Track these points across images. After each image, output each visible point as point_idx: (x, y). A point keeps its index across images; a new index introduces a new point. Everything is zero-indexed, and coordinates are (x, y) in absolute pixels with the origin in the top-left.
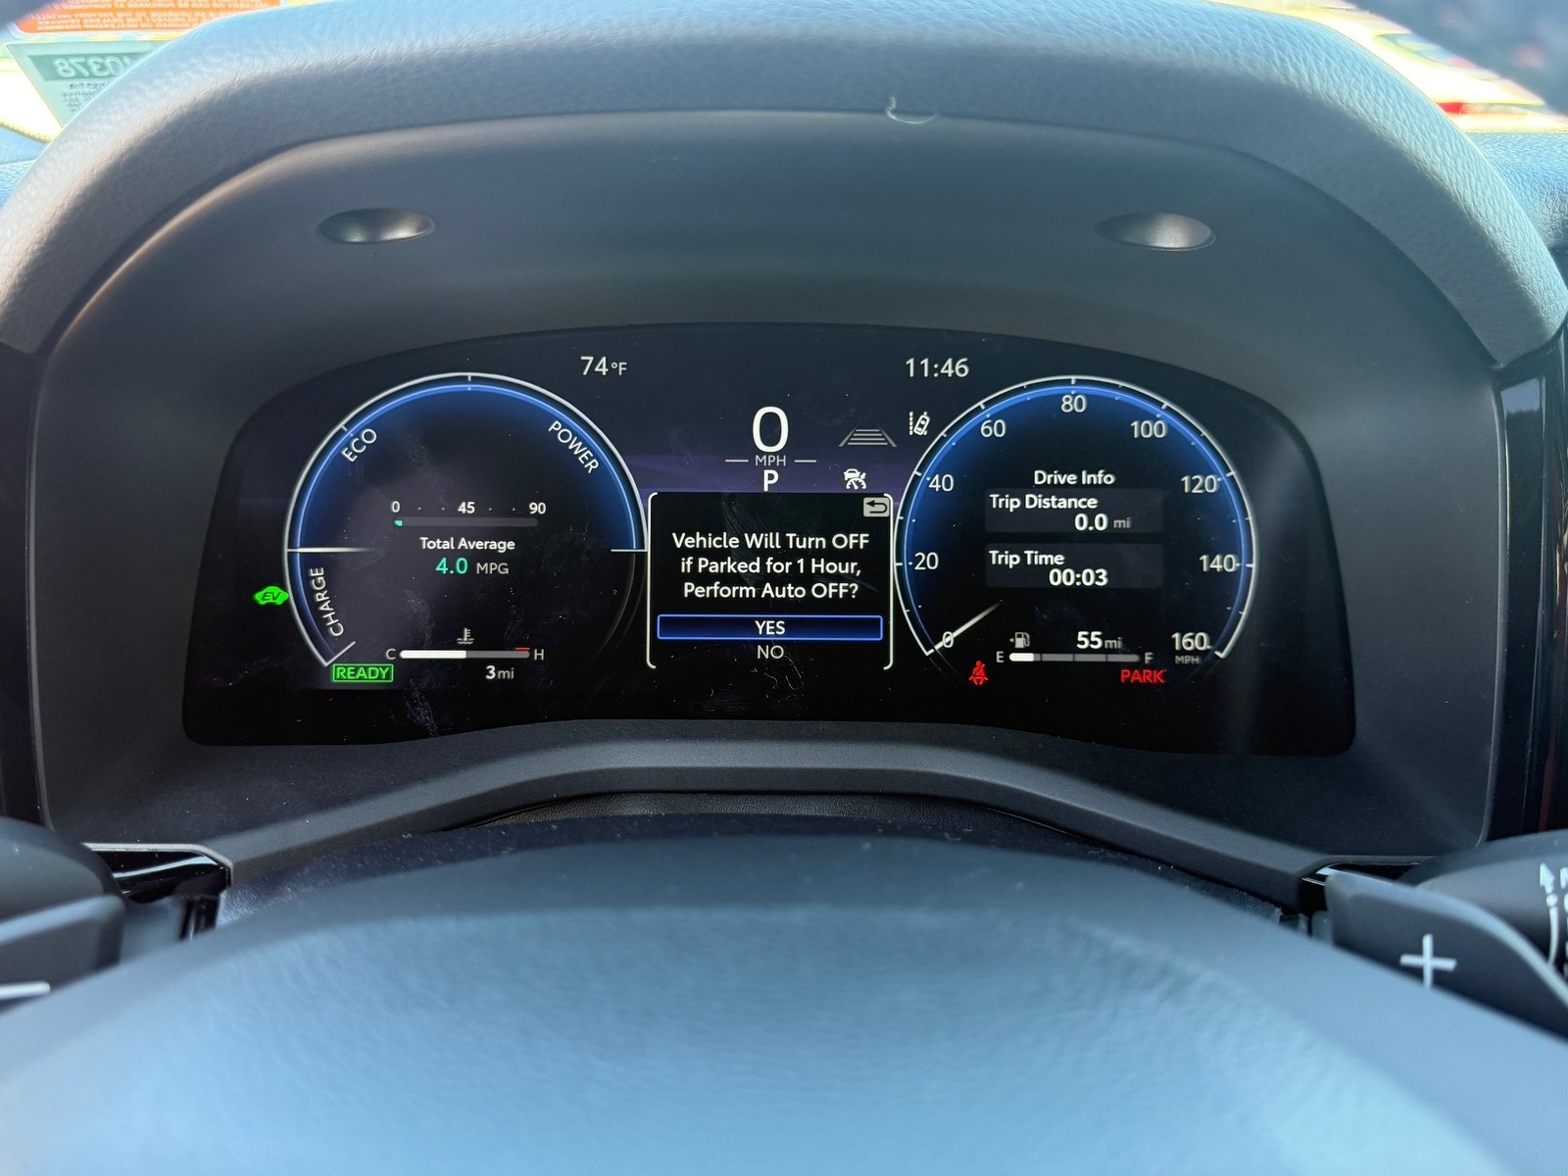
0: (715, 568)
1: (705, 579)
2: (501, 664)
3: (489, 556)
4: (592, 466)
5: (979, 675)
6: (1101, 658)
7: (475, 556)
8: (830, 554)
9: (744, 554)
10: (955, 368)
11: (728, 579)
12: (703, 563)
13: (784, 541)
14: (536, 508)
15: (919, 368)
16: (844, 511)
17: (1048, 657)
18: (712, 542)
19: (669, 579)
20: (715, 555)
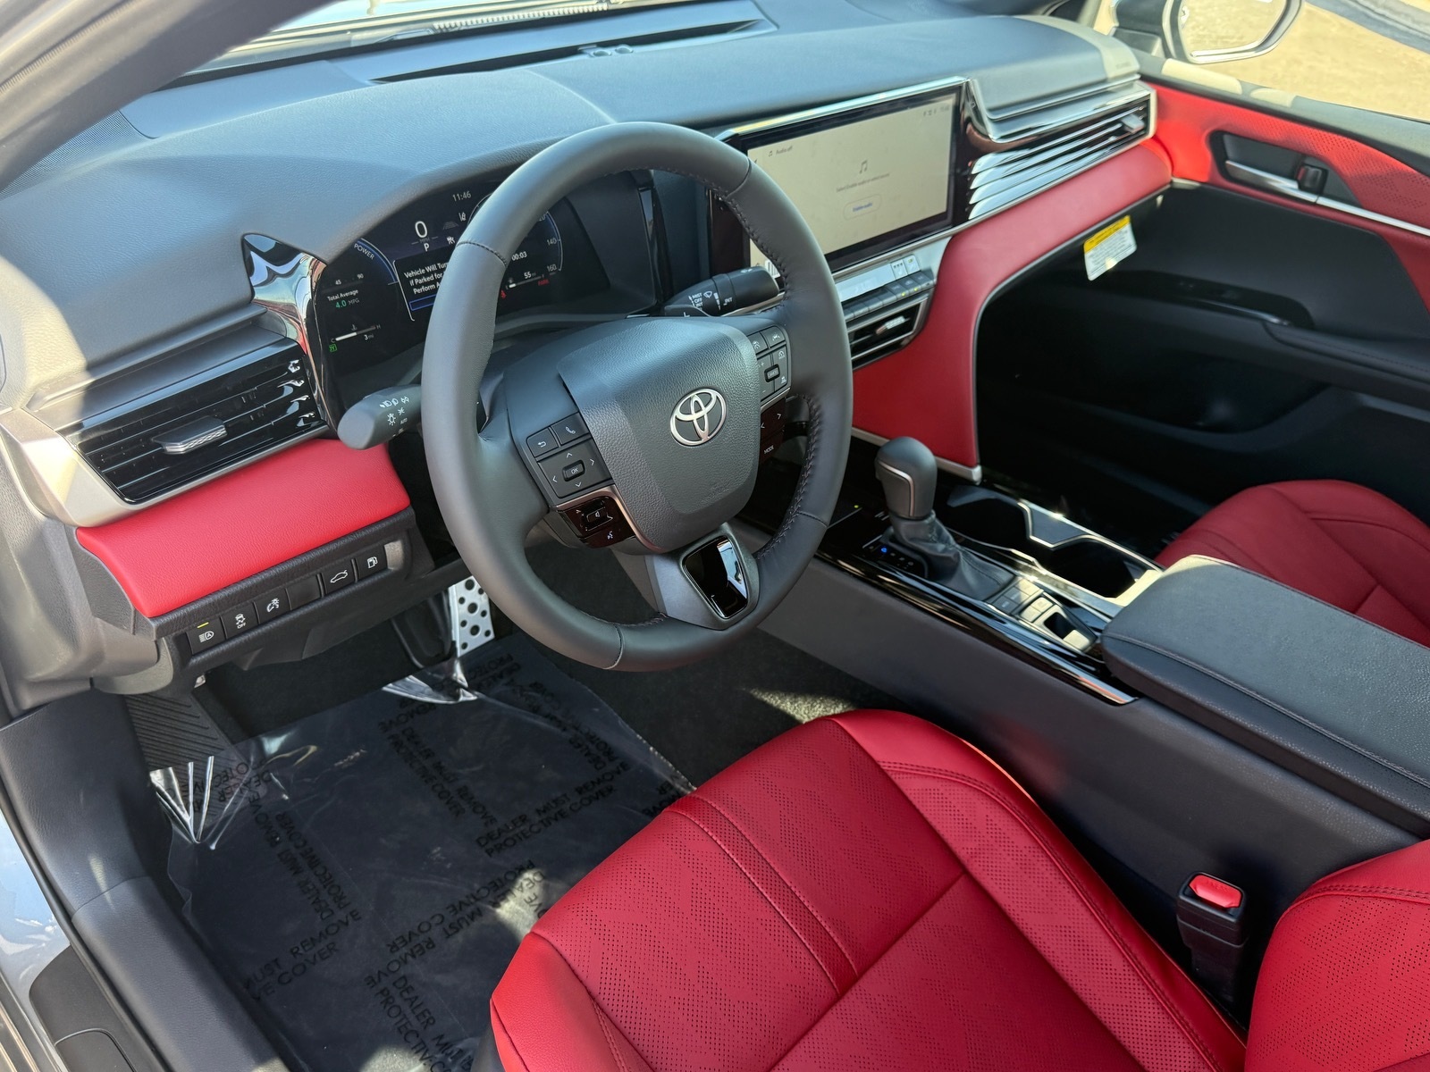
0: (421, 281)
1: (419, 286)
2: (368, 334)
3: (351, 297)
4: (372, 256)
5: (503, 295)
6: (532, 280)
7: (347, 299)
9: (427, 274)
10: (467, 195)
11: (426, 284)
12: (417, 281)
13: (437, 266)
14: (360, 276)
15: (457, 197)
17: (519, 284)
18: (417, 273)
19: (409, 289)
20: (419, 277)
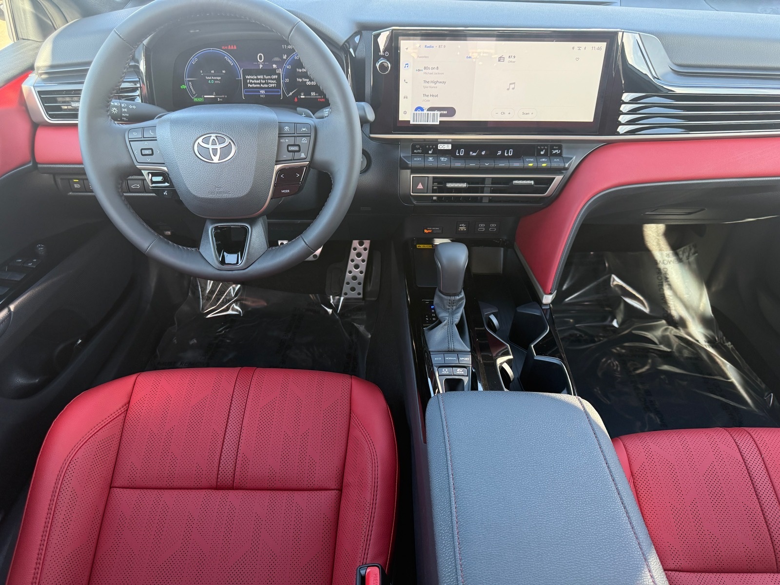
0: (253, 82)
1: (251, 83)
2: (220, 98)
3: (217, 80)
4: (232, 64)
5: (296, 100)
6: (314, 97)
7: (214, 80)
8: (271, 79)
9: (257, 79)
10: (290, 47)
11: (255, 84)
12: (251, 81)
13: (264, 77)
14: (224, 72)
15: (284, 47)
16: (273, 72)
17: (307, 97)
18: (252, 77)
19: (246, 84)
20: (253, 79)
